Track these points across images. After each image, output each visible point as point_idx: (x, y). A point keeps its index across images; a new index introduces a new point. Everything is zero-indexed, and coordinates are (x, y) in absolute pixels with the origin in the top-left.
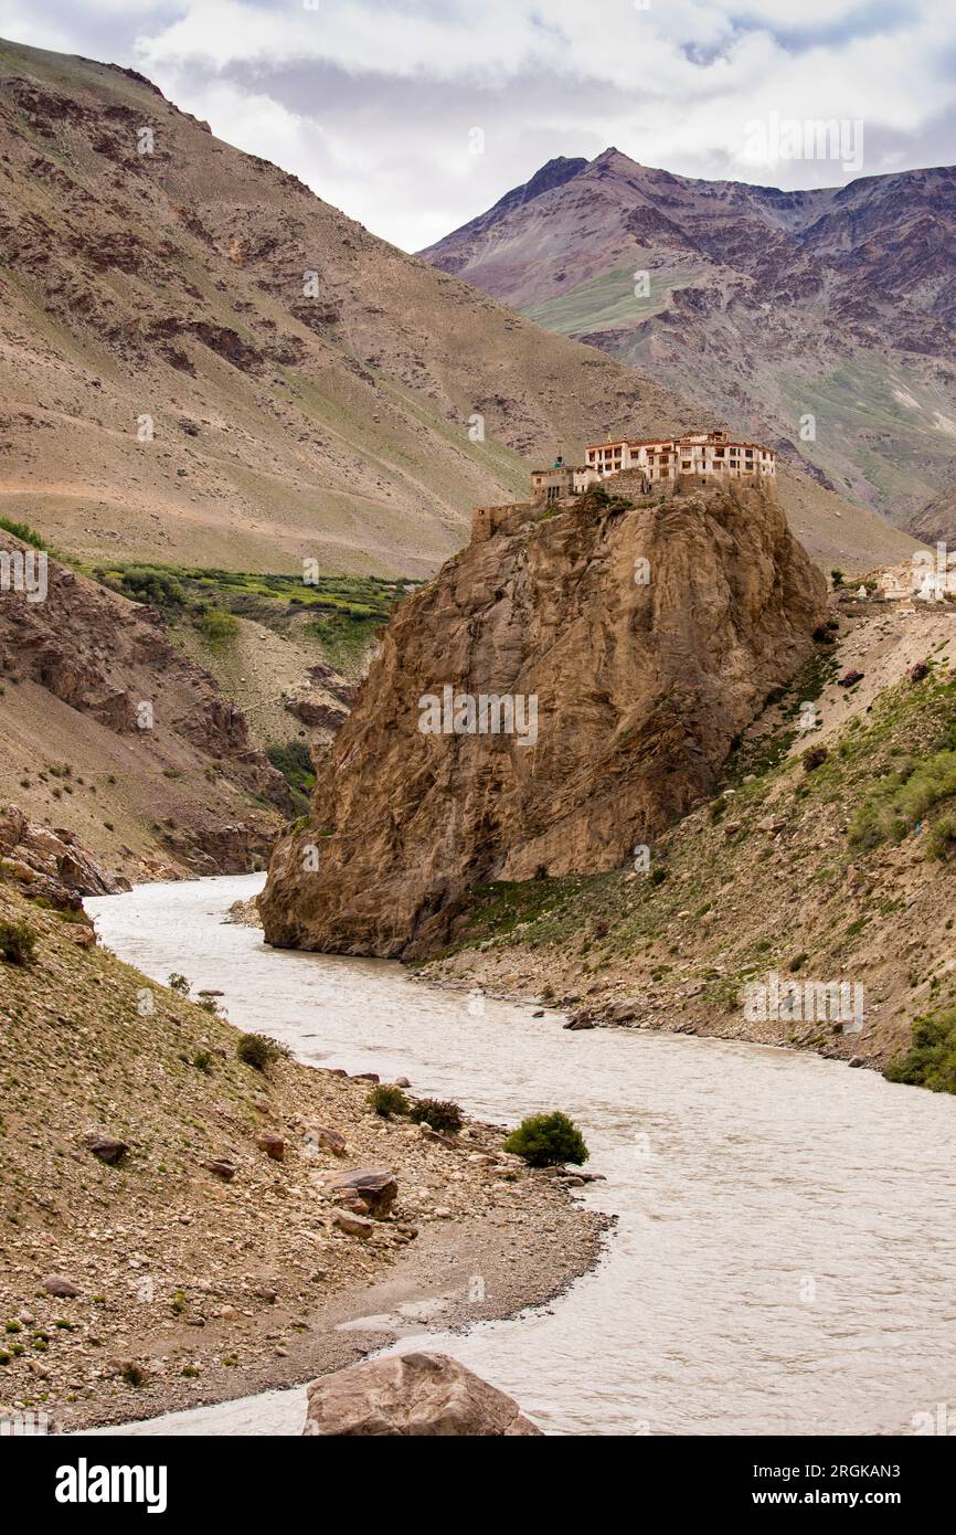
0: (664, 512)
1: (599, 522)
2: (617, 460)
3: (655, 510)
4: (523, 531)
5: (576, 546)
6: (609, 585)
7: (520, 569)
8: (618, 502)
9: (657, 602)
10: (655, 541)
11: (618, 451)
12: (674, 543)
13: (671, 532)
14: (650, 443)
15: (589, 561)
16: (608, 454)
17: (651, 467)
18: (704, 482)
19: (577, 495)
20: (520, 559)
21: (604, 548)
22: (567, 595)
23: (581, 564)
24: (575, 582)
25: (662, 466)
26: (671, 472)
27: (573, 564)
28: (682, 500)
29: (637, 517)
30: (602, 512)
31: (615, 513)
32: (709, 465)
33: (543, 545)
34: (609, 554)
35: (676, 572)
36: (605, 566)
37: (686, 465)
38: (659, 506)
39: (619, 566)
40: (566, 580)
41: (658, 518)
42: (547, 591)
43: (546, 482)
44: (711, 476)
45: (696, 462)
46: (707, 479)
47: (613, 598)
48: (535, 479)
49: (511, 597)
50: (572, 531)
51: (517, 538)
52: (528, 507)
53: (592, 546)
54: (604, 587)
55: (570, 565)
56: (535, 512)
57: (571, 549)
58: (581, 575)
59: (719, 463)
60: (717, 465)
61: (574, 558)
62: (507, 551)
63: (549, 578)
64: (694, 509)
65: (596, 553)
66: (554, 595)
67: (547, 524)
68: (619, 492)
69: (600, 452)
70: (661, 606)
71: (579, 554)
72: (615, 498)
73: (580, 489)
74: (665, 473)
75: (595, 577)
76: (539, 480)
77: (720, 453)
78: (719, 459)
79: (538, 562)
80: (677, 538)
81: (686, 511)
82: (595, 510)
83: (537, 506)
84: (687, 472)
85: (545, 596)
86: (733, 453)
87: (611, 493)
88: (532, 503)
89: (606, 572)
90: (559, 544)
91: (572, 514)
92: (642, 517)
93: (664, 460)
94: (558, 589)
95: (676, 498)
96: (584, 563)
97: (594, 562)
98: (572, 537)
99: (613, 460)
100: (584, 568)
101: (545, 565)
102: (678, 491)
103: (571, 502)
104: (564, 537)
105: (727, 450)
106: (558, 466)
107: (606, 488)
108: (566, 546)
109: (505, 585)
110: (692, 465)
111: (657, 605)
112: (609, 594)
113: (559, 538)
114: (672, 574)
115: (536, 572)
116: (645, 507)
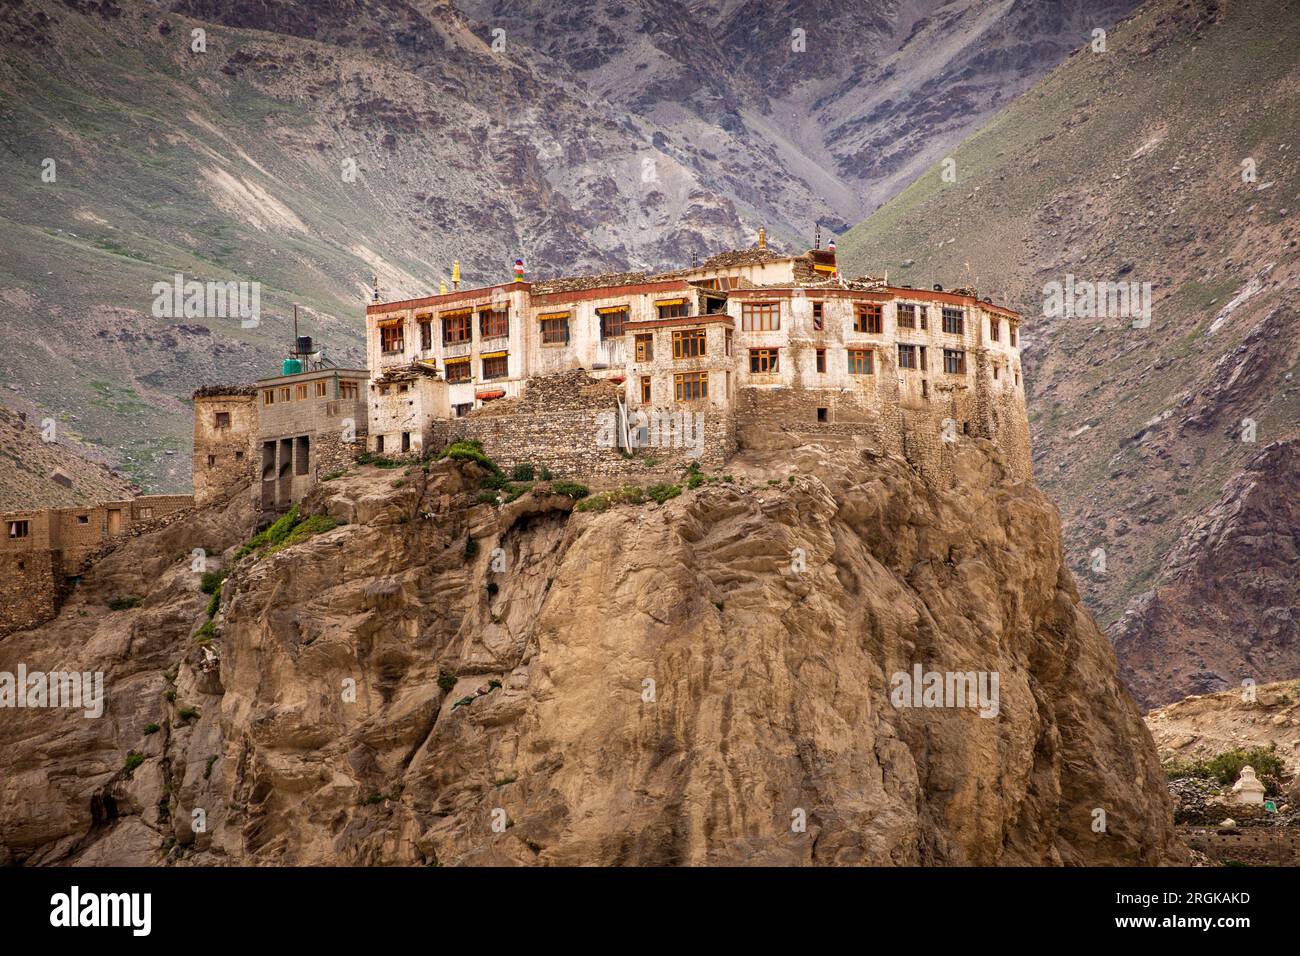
0: (708, 515)
1: (472, 552)
2: (493, 347)
3: (677, 508)
4: (177, 590)
5: (400, 636)
6: (526, 761)
7: (188, 717)
8: (539, 485)
9: (696, 813)
10: (684, 612)
11: (495, 322)
12: (748, 617)
13: (731, 582)
14: (612, 291)
15: (447, 683)
16: (457, 328)
17: (645, 368)
18: (822, 414)
19: (384, 463)
20: (185, 683)
21: (498, 639)
22: (376, 800)
23: (416, 694)
24: (399, 754)
25: (684, 364)
26: (717, 385)
27: (388, 695)
28: (758, 476)
29: (617, 537)
30: (482, 520)
31: (525, 523)
32: (838, 361)
33: (293, 632)
34: (515, 659)
35: (755, 715)
36: (506, 698)
37: (764, 360)
38: (688, 497)
39: (560, 697)
40: (369, 746)
41: (689, 536)
42: (299, 787)
43: (247, 424)
44: (845, 397)
45: (796, 349)
46: (833, 405)
47: (543, 805)
48: (206, 413)
49: (152, 815)
50: (387, 583)
51: (155, 613)
52: (188, 507)
53: (452, 630)
54: (504, 768)
55: (377, 699)
56: (213, 524)
57: (382, 646)
58: (423, 728)
59: (868, 352)
60: (861, 359)
61: (390, 675)
62: (124, 658)
63: (309, 744)
64: (799, 508)
65: (471, 656)
66: (330, 801)
67: (299, 561)
68: (537, 452)
69: (424, 323)
70: (709, 827)
71: (406, 662)
72: (525, 473)
73: (393, 445)
74: (692, 388)
75: (472, 736)
76: (222, 419)
77: (870, 321)
78: (865, 339)
79: (266, 690)
80: (757, 603)
81: (778, 512)
82: (461, 512)
83: (219, 503)
84: (765, 383)
85: (293, 804)
86: (906, 319)
87: (507, 454)
88: (200, 495)
89: (513, 717)
90: (341, 630)
91: (387, 527)
92: (634, 534)
93: (690, 345)
94: (342, 780)
95: (738, 470)
96: (429, 690)
97: (466, 687)
98: (387, 603)
99: (477, 348)
100: (433, 710)
101: (294, 699)
102: (738, 447)
103: (377, 487)
104: (358, 604)
105: (889, 311)
106: (295, 368)
107: (487, 438)
108: (366, 636)
109: (128, 772)
110: (784, 361)
111: (697, 826)
112: (526, 791)
113: (340, 608)
114: (741, 721)
115: (262, 724)
116: (636, 501)
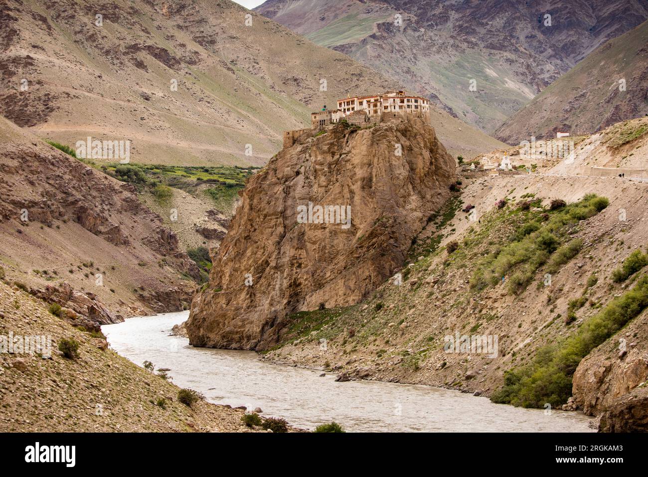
0: (376, 131)
1: (345, 136)
2: (353, 106)
3: (371, 130)
4: (308, 142)
5: (334, 149)
6: (351, 167)
7: (307, 160)
8: (354, 126)
9: (374, 174)
10: (372, 145)
11: (353, 102)
12: (381, 145)
13: (379, 140)
14: (368, 98)
15: (341, 155)
16: (348, 103)
17: (369, 109)
18: (395, 115)
19: (334, 124)
20: (307, 155)
21: (347, 149)
22: (330, 172)
23: (337, 157)
24: (334, 166)
25: (375, 108)
26: (379, 111)
27: (333, 157)
28: (385, 125)
29: (363, 134)
30: (346, 132)
31: (352, 132)
32: (397, 108)
33: (318, 148)
34: (350, 152)
35: (383, 160)
36: (348, 158)
37: (386, 108)
38: (373, 128)
39: (355, 157)
40: (330, 165)
41: (373, 134)
42: (320, 170)
43: (318, 118)
44: (398, 113)
45: (391, 106)
46: (396, 114)
47: (353, 173)
48: (313, 116)
49: (303, 174)
50: (332, 141)
51: (305, 145)
52: (311, 130)
53: (342, 148)
54: (348, 168)
55: (331, 158)
56: (313, 132)
57: (332, 150)
58: (337, 162)
59: (402, 106)
60: (401, 107)
61: (333, 154)
62: (301, 152)
63: (322, 164)
64: (391, 129)
65: (344, 151)
66: (324, 172)
67: (320, 138)
68: (354, 122)
69: (344, 103)
70: (376, 176)
71: (335, 152)
72: (352, 125)
73: (335, 121)
74: (376, 112)
75: (344, 163)
76: (315, 117)
77: (402, 102)
78: (401, 104)
79: (316, 156)
80: (383, 143)
81: (386, 130)
82: (343, 131)
83: (315, 129)
84: (386, 111)
85: (319, 173)
86: (408, 101)
87: (350, 122)
88: (312, 128)
89: (349, 160)
90: (326, 148)
91: (332, 133)
92: (365, 134)
93: (375, 106)
94: (326, 169)
95: (382, 124)
96: (338, 156)
97: (343, 156)
98: (332, 144)
99: (351, 106)
100: (338, 159)
101: (319, 158)
102: (382, 120)
103: (331, 127)
104: (328, 144)
105: (405, 100)
106: (324, 110)
107: (347, 120)
108: (329, 149)
109: (300, 168)
110: (389, 108)
111: (374, 176)
112: (350, 171)
113: (326, 145)
114: (381, 160)
115: (315, 161)
116: (366, 129)
